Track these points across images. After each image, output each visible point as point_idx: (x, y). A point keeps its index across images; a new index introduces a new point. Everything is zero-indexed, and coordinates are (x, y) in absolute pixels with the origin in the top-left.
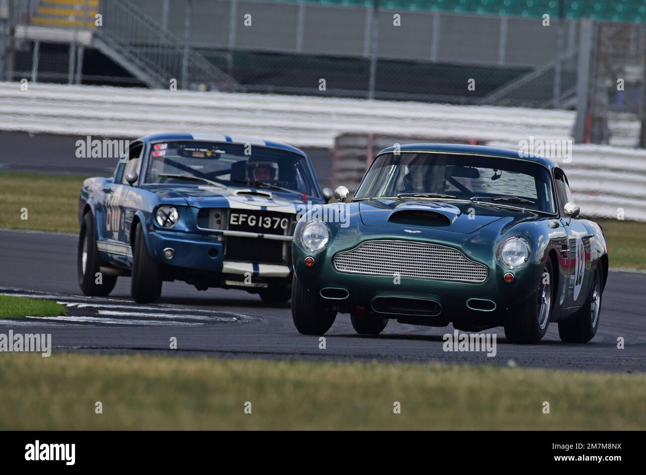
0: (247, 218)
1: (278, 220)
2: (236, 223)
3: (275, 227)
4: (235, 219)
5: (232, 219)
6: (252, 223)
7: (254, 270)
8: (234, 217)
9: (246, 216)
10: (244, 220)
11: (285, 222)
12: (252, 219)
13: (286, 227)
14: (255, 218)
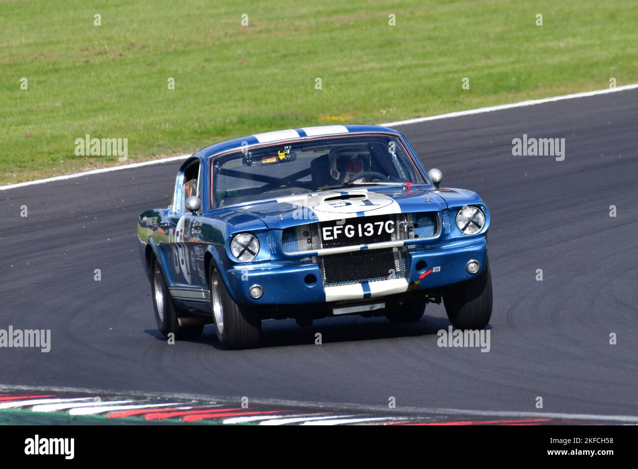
0: (343, 230)
1: (382, 223)
2: (331, 238)
3: (379, 233)
4: (329, 233)
5: (325, 234)
6: (350, 234)
7: (364, 291)
8: (327, 231)
9: (341, 227)
10: (340, 232)
11: (390, 225)
13: (393, 230)
14: (353, 227)
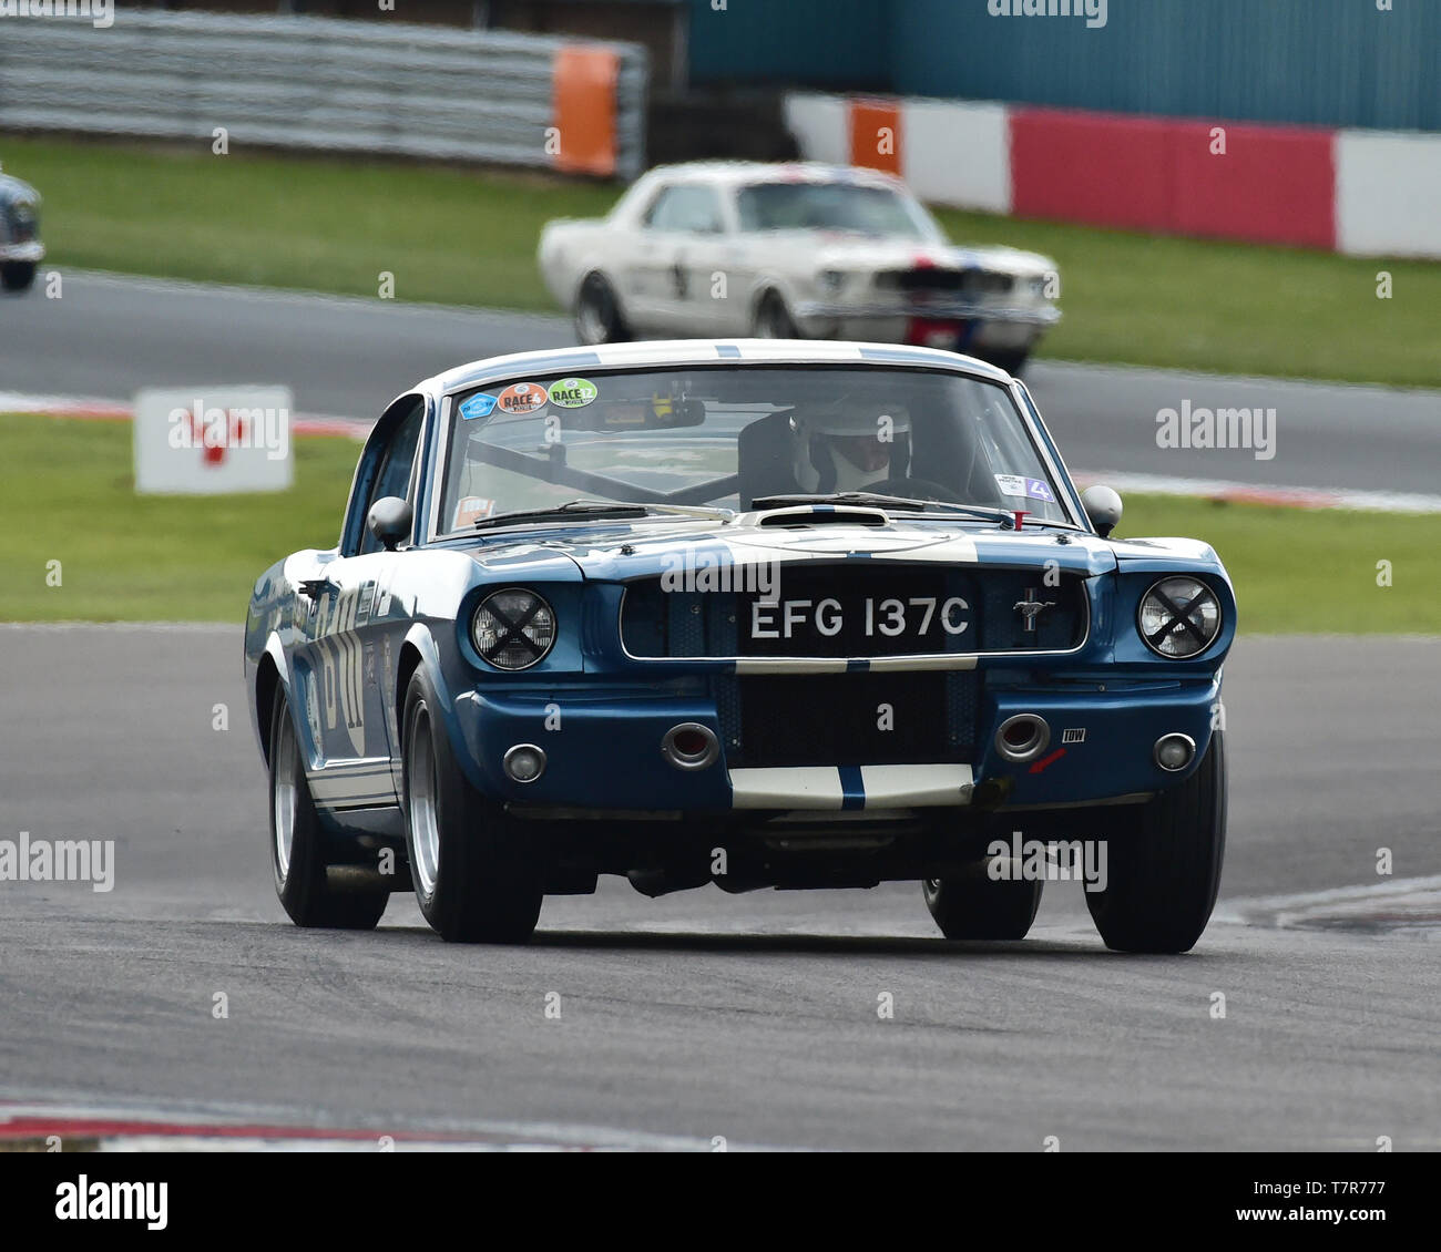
0: (810, 613)
1: (931, 602)
2: (775, 634)
3: (923, 631)
4: (769, 620)
5: (757, 620)
6: (829, 625)
7: (845, 791)
8: (763, 612)
9: (808, 603)
10: (802, 619)
11: (955, 608)
12: (829, 612)
13: (964, 626)
14: (838, 607)
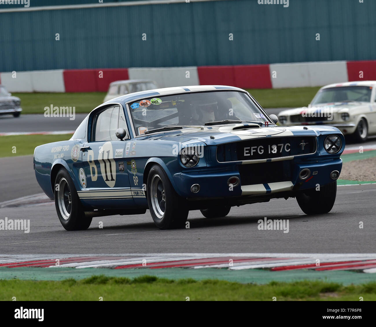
0: (256, 149)
1: (282, 145)
2: (249, 155)
3: (281, 152)
4: (248, 151)
5: (245, 152)
6: (261, 152)
7: (266, 189)
8: (247, 150)
9: (256, 147)
10: (255, 151)
11: (288, 146)
12: (261, 149)
13: (289, 149)
14: (263, 147)
